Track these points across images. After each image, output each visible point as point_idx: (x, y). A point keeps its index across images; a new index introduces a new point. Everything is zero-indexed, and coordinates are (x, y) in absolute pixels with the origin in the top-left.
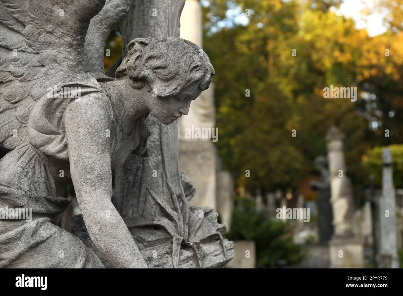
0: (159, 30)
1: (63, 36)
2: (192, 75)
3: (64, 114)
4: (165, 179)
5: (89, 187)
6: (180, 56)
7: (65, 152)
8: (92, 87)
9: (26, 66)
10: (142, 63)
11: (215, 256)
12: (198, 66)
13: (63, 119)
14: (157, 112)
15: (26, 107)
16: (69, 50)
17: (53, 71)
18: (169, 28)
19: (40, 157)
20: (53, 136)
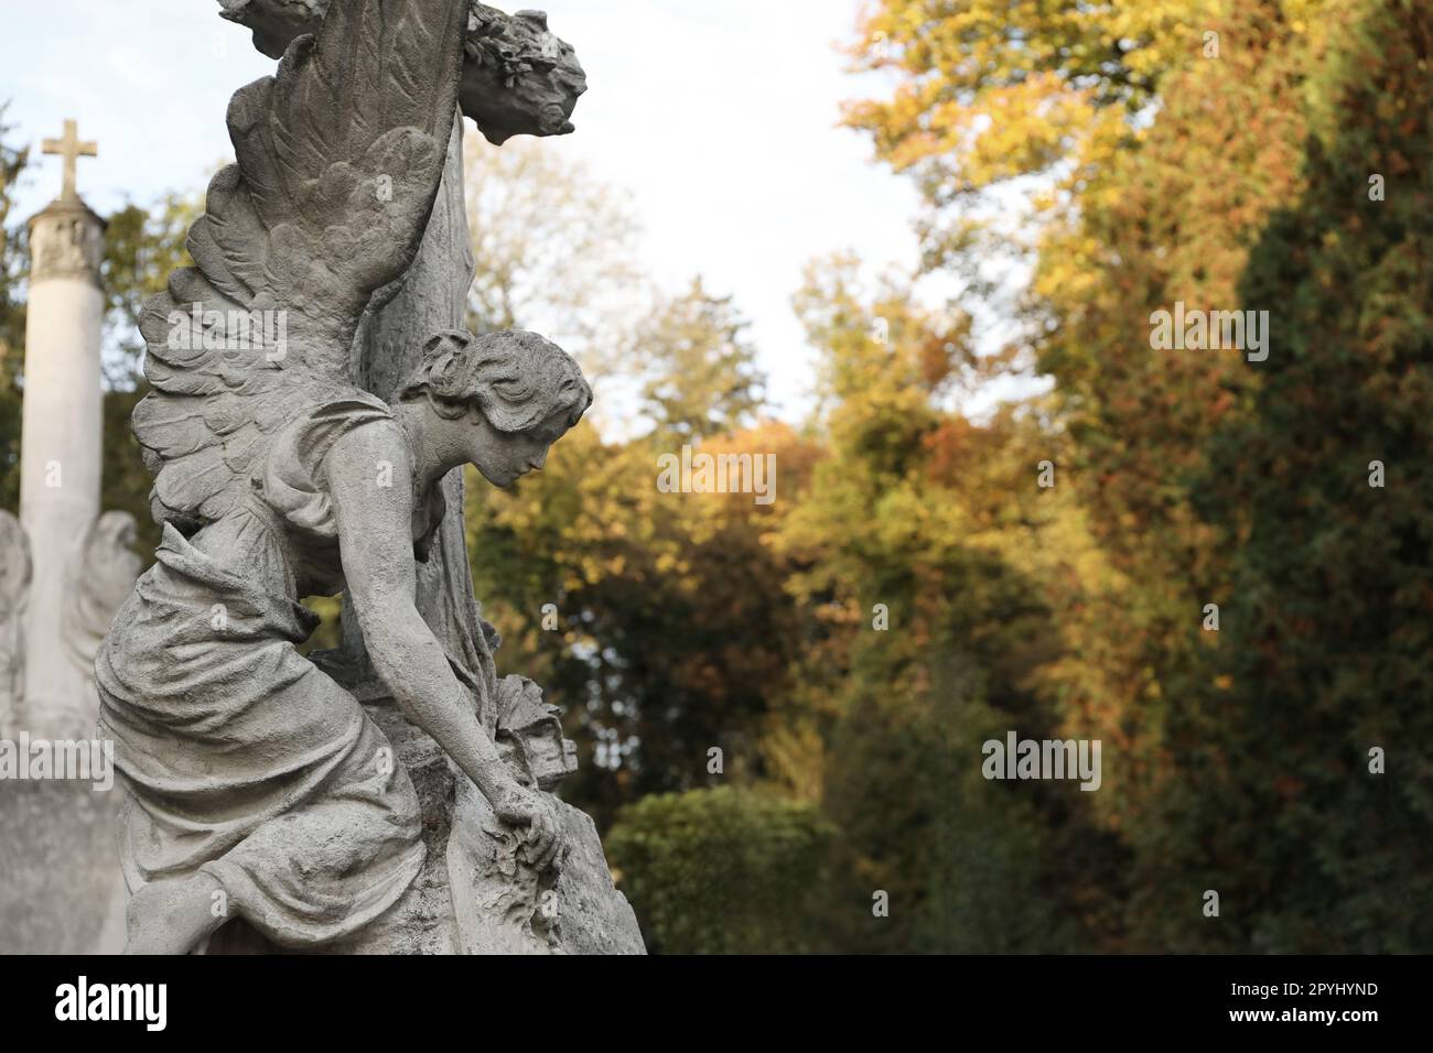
0: (435, 322)
1: (323, 316)
2: (562, 396)
3: (327, 456)
4: (451, 609)
5: (384, 582)
6: (542, 362)
7: (330, 524)
8: (379, 410)
9: (249, 367)
10: (470, 372)
11: (549, 759)
12: (571, 381)
13: (323, 466)
14: (489, 462)
15: (245, 442)
16: (331, 342)
17: (297, 380)
18: (452, 319)
19: (274, 535)
20: (309, 495)
